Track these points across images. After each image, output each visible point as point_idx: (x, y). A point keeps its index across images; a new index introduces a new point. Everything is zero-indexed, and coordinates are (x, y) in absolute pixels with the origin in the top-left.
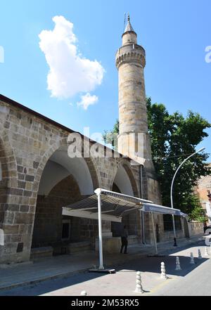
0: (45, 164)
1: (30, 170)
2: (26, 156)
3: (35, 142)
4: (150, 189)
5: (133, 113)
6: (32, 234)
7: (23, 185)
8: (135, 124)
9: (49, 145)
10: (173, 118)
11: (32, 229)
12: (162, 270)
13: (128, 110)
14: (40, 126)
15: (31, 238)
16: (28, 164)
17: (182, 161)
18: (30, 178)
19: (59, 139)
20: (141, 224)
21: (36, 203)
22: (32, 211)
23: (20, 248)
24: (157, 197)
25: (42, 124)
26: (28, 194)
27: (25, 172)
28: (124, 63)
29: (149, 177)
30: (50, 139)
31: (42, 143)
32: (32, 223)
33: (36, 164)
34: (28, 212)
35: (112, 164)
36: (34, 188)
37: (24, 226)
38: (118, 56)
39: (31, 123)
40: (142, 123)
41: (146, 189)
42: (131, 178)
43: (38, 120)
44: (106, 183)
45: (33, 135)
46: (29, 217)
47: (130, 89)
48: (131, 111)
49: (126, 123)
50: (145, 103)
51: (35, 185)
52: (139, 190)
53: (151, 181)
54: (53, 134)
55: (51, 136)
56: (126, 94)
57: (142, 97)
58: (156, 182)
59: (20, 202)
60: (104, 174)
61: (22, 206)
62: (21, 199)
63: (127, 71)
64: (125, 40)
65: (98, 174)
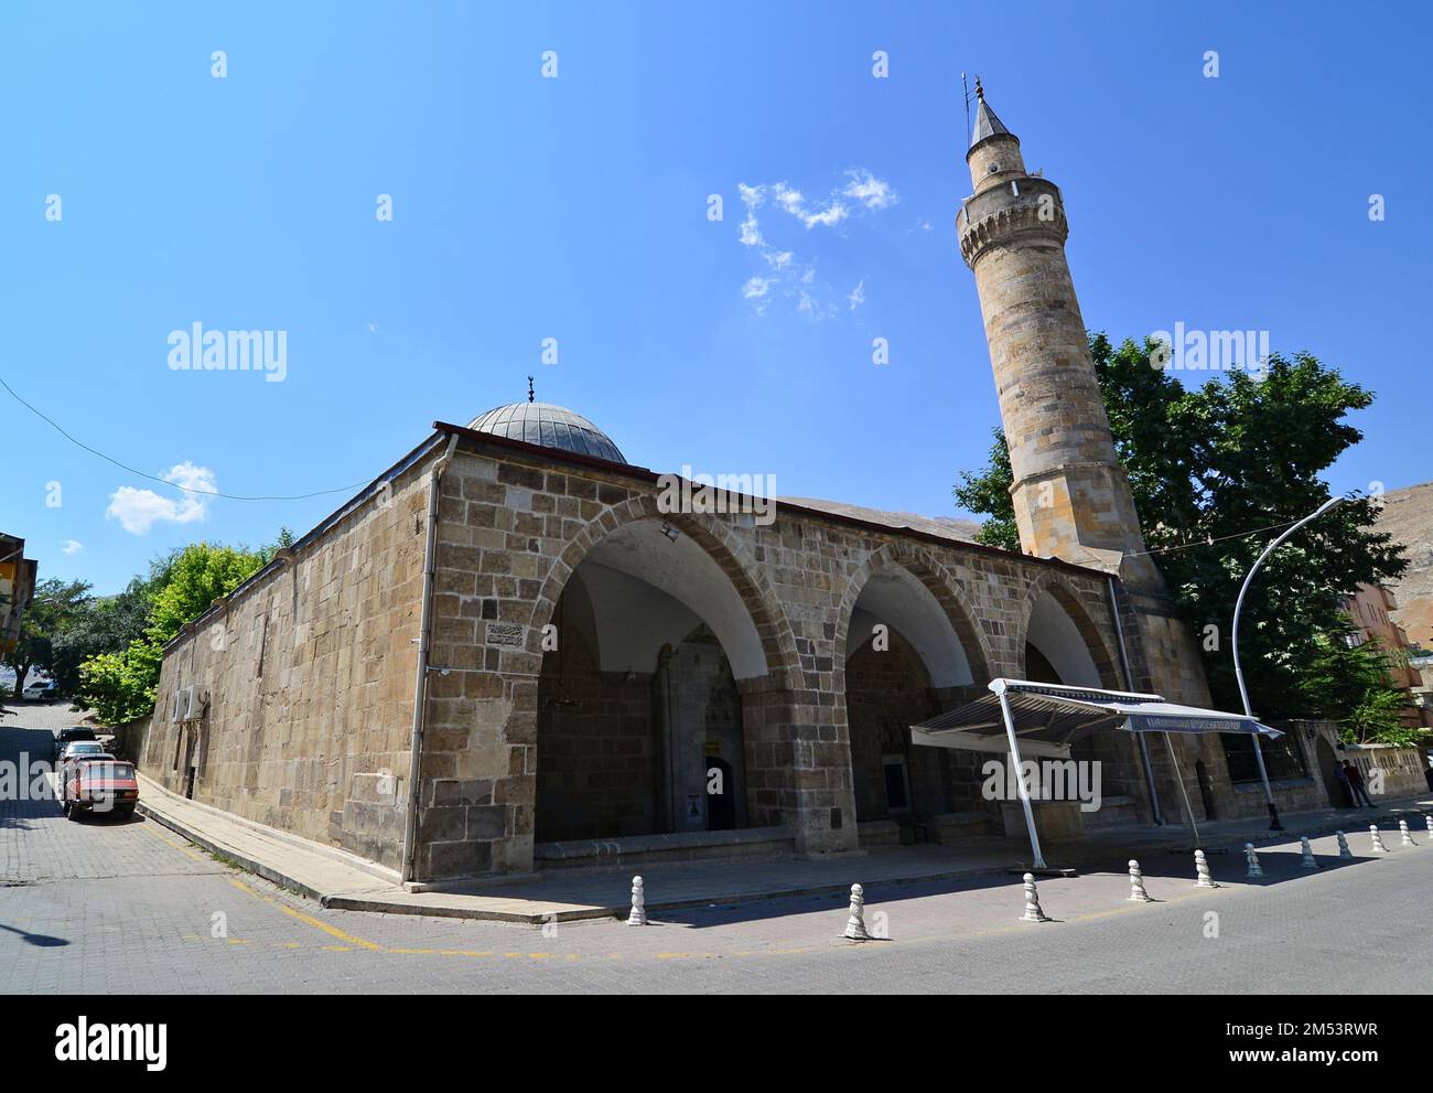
0: (846, 626)
1: (820, 644)
2: (807, 615)
3: (818, 576)
4: (1152, 651)
5: (1052, 408)
6: (853, 789)
7: (813, 681)
8: (1066, 444)
9: (845, 576)
10: (1201, 403)
11: (851, 777)
12: (1199, 868)
13: (1032, 401)
14: (819, 536)
15: (853, 798)
16: (814, 633)
17: (1264, 546)
18: (824, 664)
19: (864, 555)
20: (1138, 763)
21: (847, 720)
22: (844, 738)
23: (836, 821)
24: (1186, 673)
25: (822, 531)
26: (827, 699)
27: (813, 651)
28: (989, 248)
29: (1145, 611)
30: (844, 562)
31: (831, 575)
32: (847, 765)
33: (829, 630)
34: (836, 742)
35: (1013, 593)
36: (837, 686)
37: (834, 772)
38: (964, 230)
39: (801, 535)
40: (1090, 434)
41: (1138, 652)
42: (1082, 620)
43: (814, 524)
44: (1005, 649)
45: (810, 563)
46: (840, 752)
47: (1026, 333)
48: (1045, 403)
49: (1034, 444)
50: (1088, 366)
51: (837, 679)
52: (1113, 658)
53: (1153, 623)
54: (850, 549)
55: (846, 553)
56: (1014, 352)
57: (1074, 350)
58: (1174, 623)
59: (816, 720)
60: (995, 624)
61: (822, 729)
62: (817, 712)
63: (1006, 272)
64: (979, 170)
65: (979, 630)
